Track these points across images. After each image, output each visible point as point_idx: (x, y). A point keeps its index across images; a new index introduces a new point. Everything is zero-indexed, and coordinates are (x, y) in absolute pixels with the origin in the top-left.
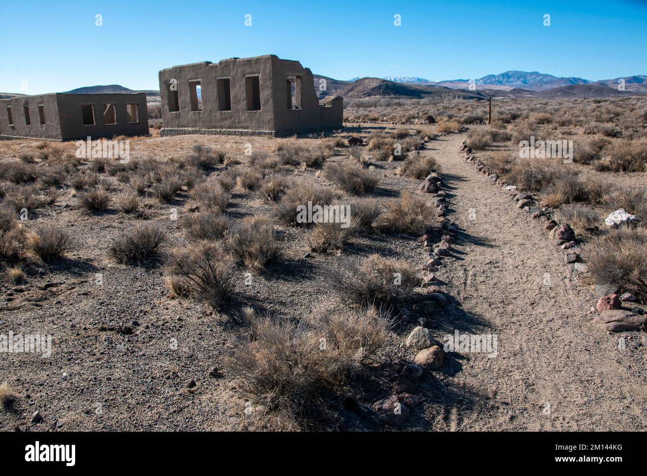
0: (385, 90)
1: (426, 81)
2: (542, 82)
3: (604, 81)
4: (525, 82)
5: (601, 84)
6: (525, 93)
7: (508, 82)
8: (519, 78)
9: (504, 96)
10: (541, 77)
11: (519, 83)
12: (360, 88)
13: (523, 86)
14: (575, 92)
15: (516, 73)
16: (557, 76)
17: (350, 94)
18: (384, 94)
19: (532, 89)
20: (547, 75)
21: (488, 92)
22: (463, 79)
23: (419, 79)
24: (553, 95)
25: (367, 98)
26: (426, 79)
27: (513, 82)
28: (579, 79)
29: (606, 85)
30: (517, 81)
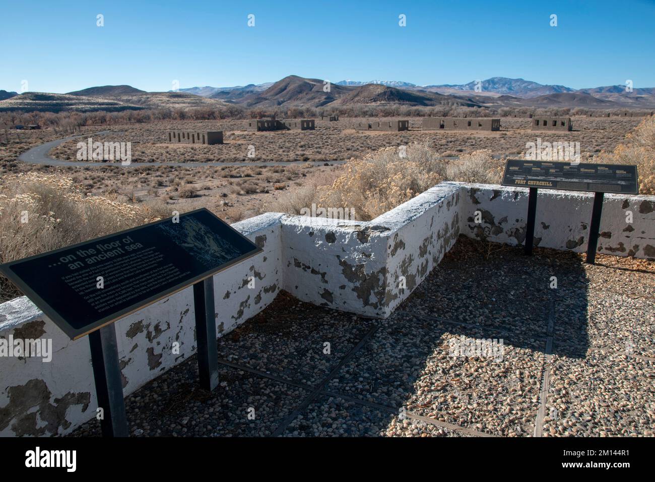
0: (390, 96)
1: (413, 86)
2: (526, 90)
3: (586, 90)
4: (510, 89)
5: (584, 92)
6: (513, 100)
7: (494, 88)
8: (504, 85)
9: (493, 103)
10: (526, 84)
11: (504, 89)
12: (365, 94)
13: (509, 93)
14: (560, 100)
15: (501, 79)
16: (541, 83)
17: (357, 99)
18: (389, 99)
19: (519, 95)
20: (531, 83)
21: (477, 98)
22: (450, 84)
23: (405, 83)
24: (539, 102)
25: (373, 104)
26: (413, 83)
27: (498, 88)
28: (562, 87)
29: (589, 94)
30: (502, 87)
